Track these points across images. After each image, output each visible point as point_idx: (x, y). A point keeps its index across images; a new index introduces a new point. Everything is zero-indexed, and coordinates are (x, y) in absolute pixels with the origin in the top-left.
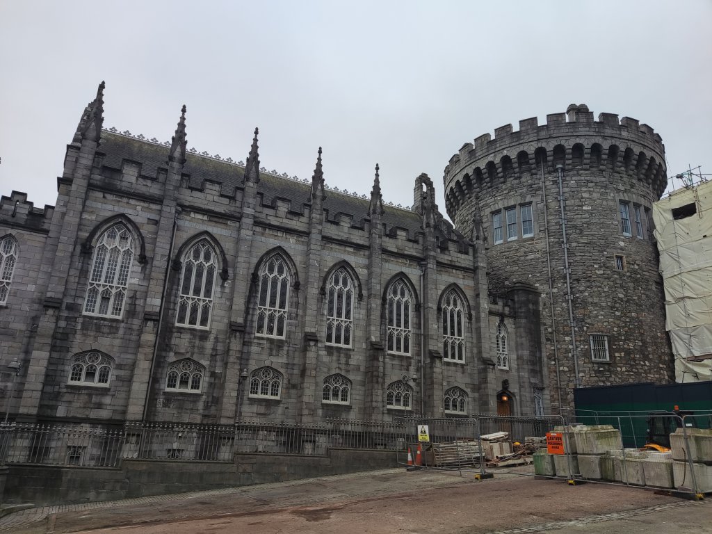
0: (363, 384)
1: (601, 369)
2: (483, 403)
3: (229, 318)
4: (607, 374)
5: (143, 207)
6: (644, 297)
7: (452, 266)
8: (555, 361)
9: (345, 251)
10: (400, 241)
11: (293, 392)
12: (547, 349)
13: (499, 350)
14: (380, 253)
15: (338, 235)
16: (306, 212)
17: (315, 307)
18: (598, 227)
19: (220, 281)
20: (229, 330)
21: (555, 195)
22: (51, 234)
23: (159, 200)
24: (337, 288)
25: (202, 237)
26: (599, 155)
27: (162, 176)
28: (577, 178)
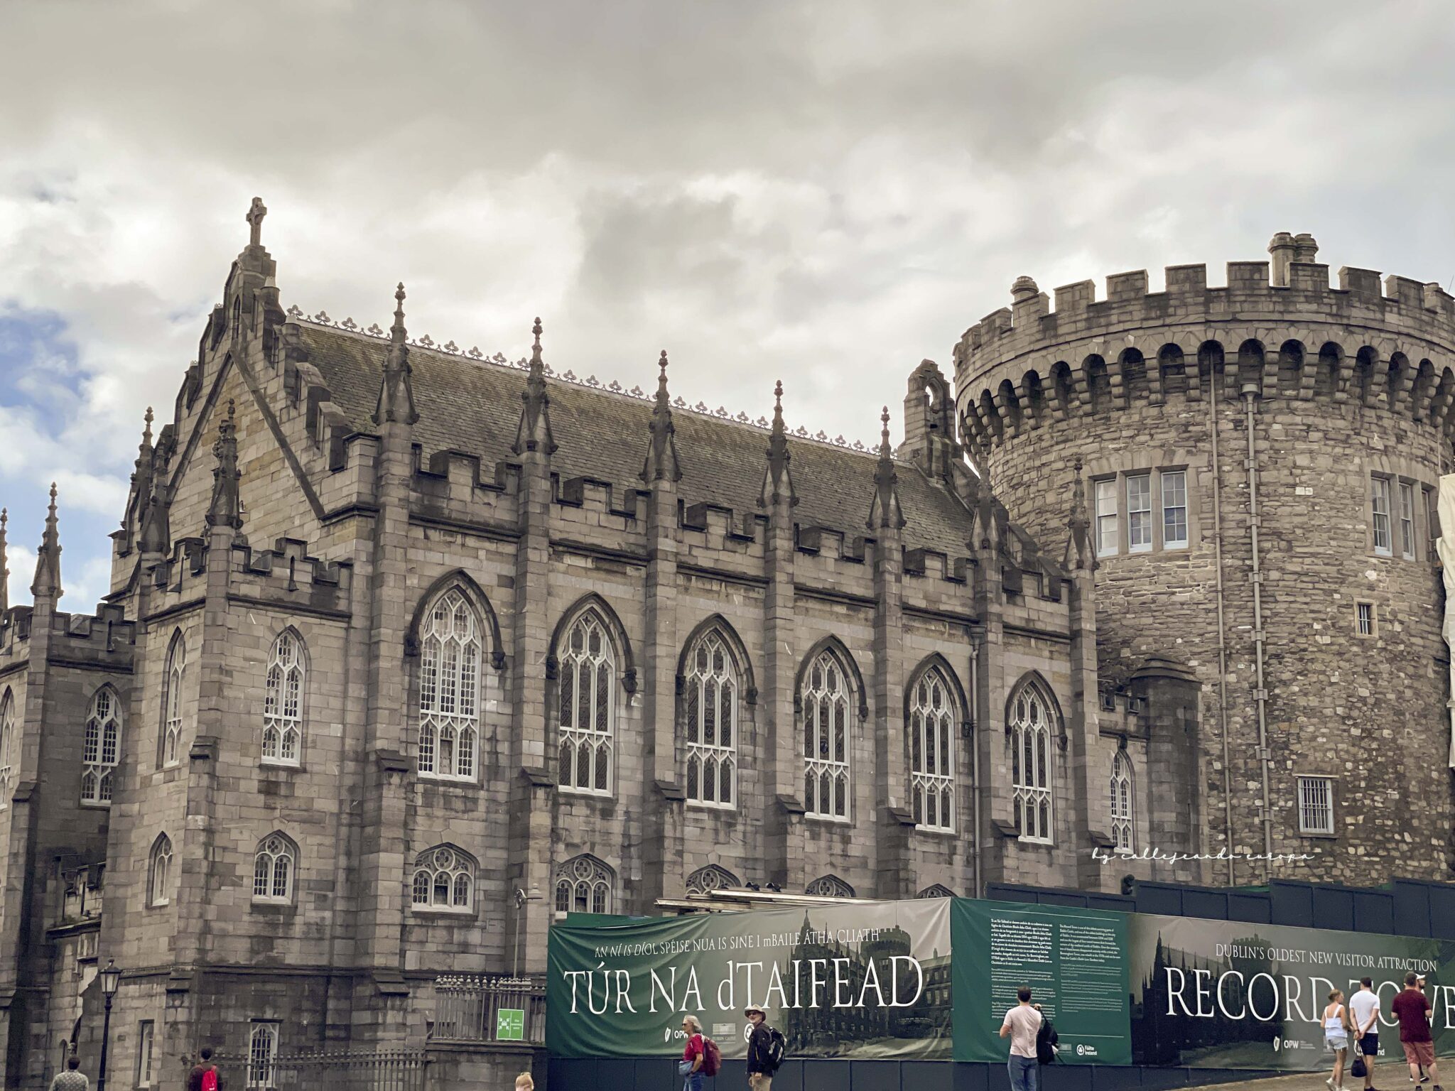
0: (873, 894)
1: (1318, 850)
3: (648, 770)
4: (1329, 860)
5: (488, 551)
6: (1408, 693)
7: (1029, 632)
8: (1226, 834)
9: (832, 613)
10: (931, 580)
12: (1211, 806)
13: (1114, 812)
14: (899, 615)
15: (817, 579)
16: (758, 532)
17: (789, 744)
18: (1325, 536)
19: (624, 695)
20: (653, 798)
21: (1238, 457)
22: (356, 622)
23: (516, 534)
24: (819, 695)
25: (588, 606)
26: (1335, 369)
27: (511, 483)
28: (1287, 419)
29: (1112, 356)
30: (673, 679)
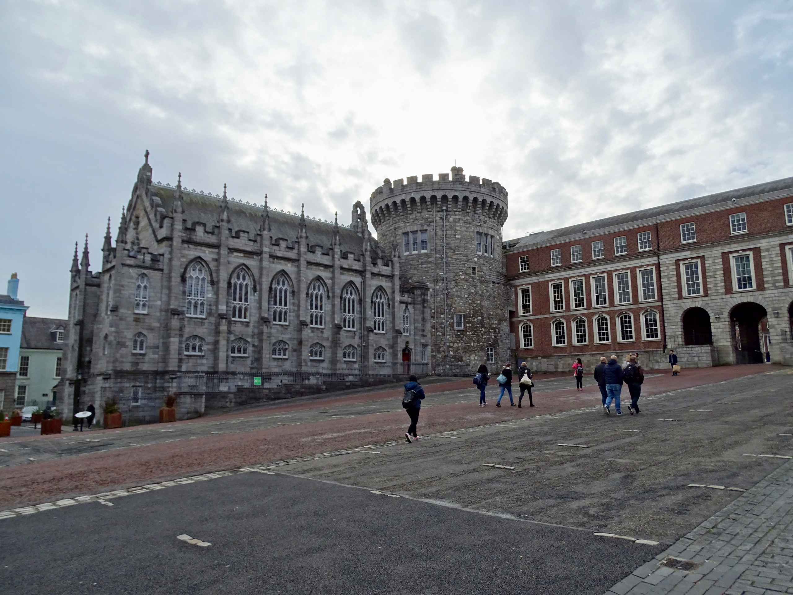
0: (331, 347)
1: (459, 333)
2: (395, 355)
3: (260, 314)
4: (462, 336)
5: (209, 251)
6: (485, 291)
7: (379, 275)
8: (435, 329)
9: (319, 269)
10: (350, 260)
11: (295, 353)
12: (431, 322)
13: (404, 324)
14: (340, 270)
15: (314, 260)
16: (296, 246)
17: (305, 306)
18: (463, 249)
19: (253, 292)
20: (261, 321)
21: (441, 227)
22: (165, 271)
23: (217, 246)
24: (315, 292)
25: (241, 267)
26: (467, 203)
27: (216, 231)
28: (454, 217)
29: (407, 200)
30: (268, 289)
